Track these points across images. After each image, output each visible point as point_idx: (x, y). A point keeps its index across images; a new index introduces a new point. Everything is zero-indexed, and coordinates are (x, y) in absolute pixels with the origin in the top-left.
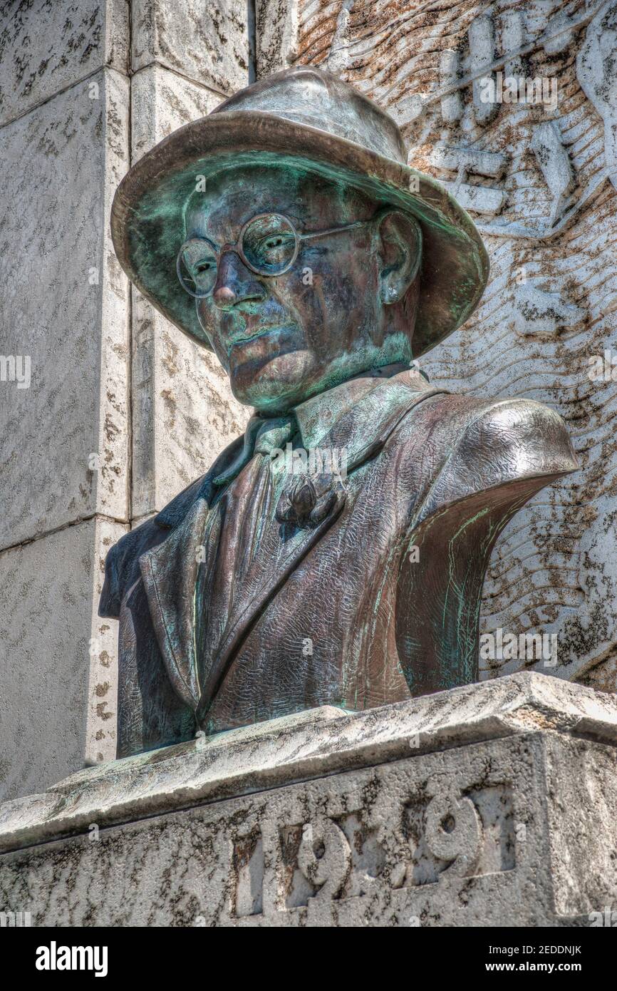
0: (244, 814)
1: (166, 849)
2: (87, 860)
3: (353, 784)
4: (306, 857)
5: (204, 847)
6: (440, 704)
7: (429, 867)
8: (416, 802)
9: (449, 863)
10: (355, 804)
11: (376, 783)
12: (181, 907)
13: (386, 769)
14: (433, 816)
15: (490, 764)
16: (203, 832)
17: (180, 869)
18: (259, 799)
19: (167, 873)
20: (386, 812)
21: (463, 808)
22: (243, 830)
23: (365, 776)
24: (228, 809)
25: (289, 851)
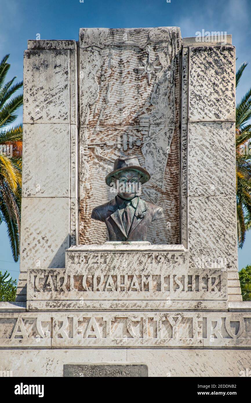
0: (150, 253)
1: (138, 255)
2: (125, 254)
3: (165, 253)
4: (158, 259)
5: (144, 256)
6: (172, 246)
7: (174, 262)
8: (173, 256)
9: (176, 262)
10: (165, 255)
11: (168, 253)
12: (140, 261)
13: (169, 252)
14: (175, 258)
15: (182, 254)
16: (144, 254)
17: (140, 257)
18: (152, 252)
19: (138, 258)
20: (169, 256)
21: (179, 257)
22: (150, 255)
23: (167, 252)
24: (147, 252)
25: (156, 257)
